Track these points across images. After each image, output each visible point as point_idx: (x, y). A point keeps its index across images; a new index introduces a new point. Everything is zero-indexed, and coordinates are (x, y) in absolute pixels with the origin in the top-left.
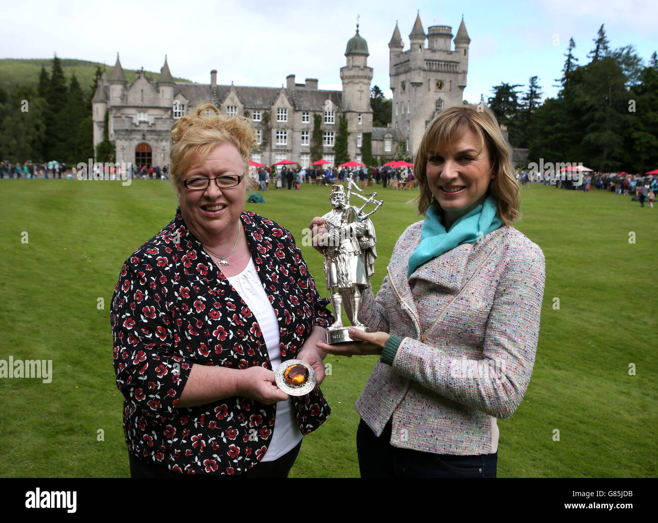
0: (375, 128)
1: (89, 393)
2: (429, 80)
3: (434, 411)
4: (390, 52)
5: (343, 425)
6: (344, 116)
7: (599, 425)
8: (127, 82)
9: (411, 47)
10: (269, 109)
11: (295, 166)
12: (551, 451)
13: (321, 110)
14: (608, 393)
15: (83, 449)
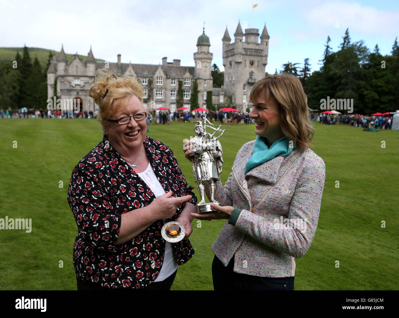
0: (214, 89)
1: (47, 244)
2: (246, 60)
3: (259, 252)
4: (223, 44)
5: (197, 262)
6: (196, 81)
7: (346, 261)
8: (68, 61)
9: (235, 41)
10: (152, 77)
11: (167, 111)
12: (319, 277)
13: (182, 78)
14: (351, 242)
15: (44, 278)
